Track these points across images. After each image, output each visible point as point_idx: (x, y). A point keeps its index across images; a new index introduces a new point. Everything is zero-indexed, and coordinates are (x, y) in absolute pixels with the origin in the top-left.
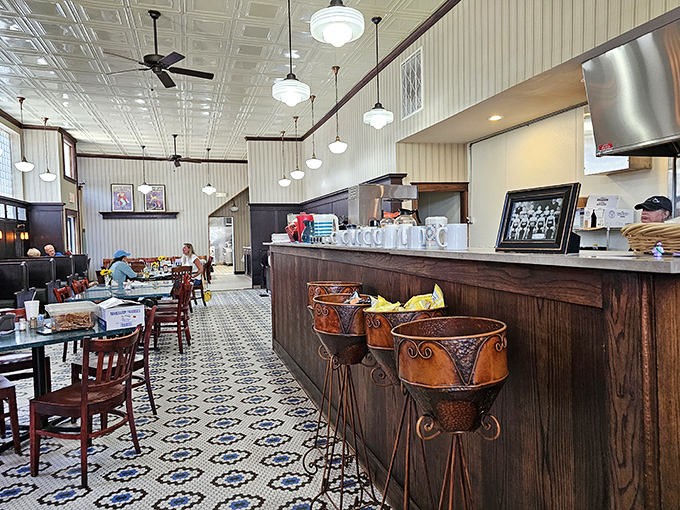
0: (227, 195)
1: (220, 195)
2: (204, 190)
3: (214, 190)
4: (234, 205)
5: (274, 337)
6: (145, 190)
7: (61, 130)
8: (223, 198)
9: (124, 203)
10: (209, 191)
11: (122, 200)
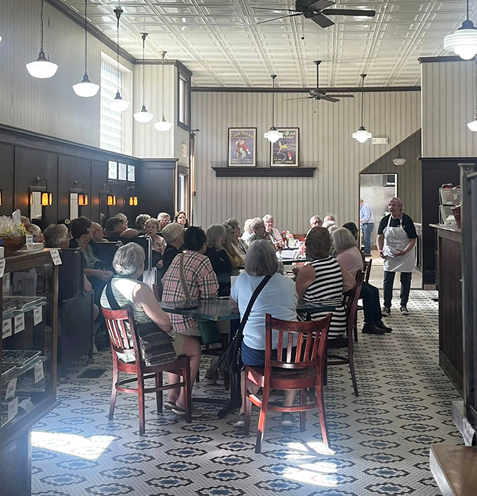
0: (389, 141)
1: (378, 141)
2: (354, 136)
3: (370, 135)
4: (399, 157)
5: (441, 349)
6: (274, 137)
7: (178, 64)
8: (382, 145)
9: (244, 155)
10: (362, 137)
11: (241, 149)
